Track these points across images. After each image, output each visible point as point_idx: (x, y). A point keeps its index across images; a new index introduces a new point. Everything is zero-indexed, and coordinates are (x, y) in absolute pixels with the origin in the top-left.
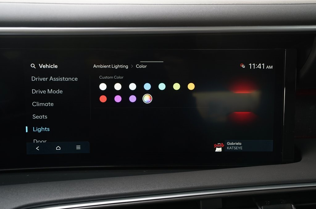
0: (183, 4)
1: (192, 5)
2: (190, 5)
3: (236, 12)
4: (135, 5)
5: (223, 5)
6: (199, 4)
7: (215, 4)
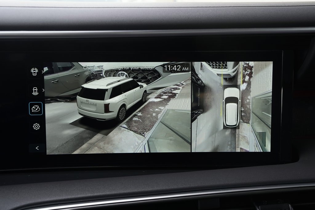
0: (180, 7)
1: (189, 8)
2: (188, 8)
3: (233, 14)
4: (132, 8)
5: (219, 8)
6: (196, 6)
7: (212, 6)
